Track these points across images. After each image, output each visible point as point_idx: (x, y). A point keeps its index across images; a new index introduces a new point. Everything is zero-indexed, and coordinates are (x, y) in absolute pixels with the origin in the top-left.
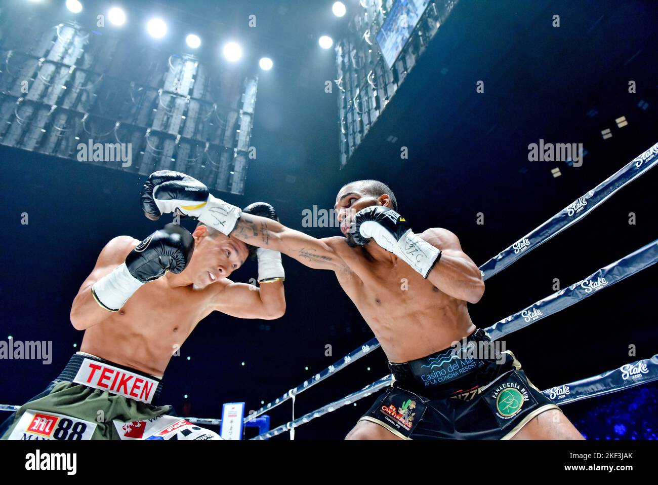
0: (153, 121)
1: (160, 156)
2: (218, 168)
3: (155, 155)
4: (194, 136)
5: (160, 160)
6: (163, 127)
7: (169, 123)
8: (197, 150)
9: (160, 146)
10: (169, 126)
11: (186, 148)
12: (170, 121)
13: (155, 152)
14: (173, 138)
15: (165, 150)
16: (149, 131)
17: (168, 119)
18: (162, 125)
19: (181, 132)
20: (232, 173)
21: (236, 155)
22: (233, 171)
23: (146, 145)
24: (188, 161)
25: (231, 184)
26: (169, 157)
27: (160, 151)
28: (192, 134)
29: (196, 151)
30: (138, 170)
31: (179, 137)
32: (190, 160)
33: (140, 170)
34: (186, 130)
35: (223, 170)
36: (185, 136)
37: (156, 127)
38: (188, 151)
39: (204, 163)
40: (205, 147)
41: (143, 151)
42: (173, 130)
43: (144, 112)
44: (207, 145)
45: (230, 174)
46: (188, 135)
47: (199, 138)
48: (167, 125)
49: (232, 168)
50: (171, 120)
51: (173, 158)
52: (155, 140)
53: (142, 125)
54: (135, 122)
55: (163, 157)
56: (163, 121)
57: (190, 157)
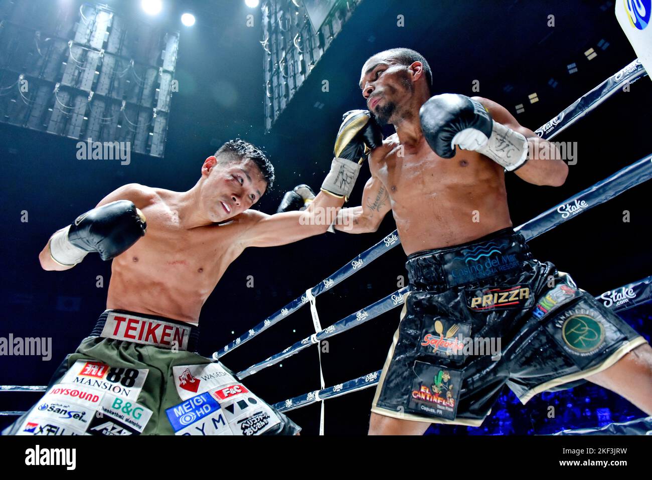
0: (62, 75)
1: (71, 114)
2: (136, 128)
3: (65, 113)
4: (109, 93)
5: (71, 118)
6: (74, 83)
7: (80, 78)
8: (113, 109)
9: (71, 104)
10: (81, 82)
11: (100, 106)
12: (81, 76)
13: (64, 109)
14: (86, 94)
15: (77, 107)
16: (57, 86)
17: (80, 73)
18: (73, 80)
19: (94, 88)
20: (151, 134)
21: (155, 115)
22: (152, 132)
23: (55, 102)
24: (103, 121)
25: (150, 146)
26: (82, 115)
27: (71, 108)
28: (107, 91)
29: (111, 110)
30: (46, 128)
31: (92, 93)
32: (104, 119)
33: (49, 129)
34: (100, 86)
35: (142, 131)
36: (98, 93)
37: (67, 81)
38: (103, 110)
39: (120, 123)
40: (120, 105)
41: (52, 107)
42: (86, 86)
43: (51, 66)
44: (124, 104)
45: (149, 135)
46: (103, 92)
47: (114, 95)
48: (78, 81)
49: (151, 129)
50: (83, 75)
51: (85, 116)
52: (65, 96)
53: (50, 79)
54: (42, 76)
55: (75, 115)
56: (73, 75)
57: (104, 116)
